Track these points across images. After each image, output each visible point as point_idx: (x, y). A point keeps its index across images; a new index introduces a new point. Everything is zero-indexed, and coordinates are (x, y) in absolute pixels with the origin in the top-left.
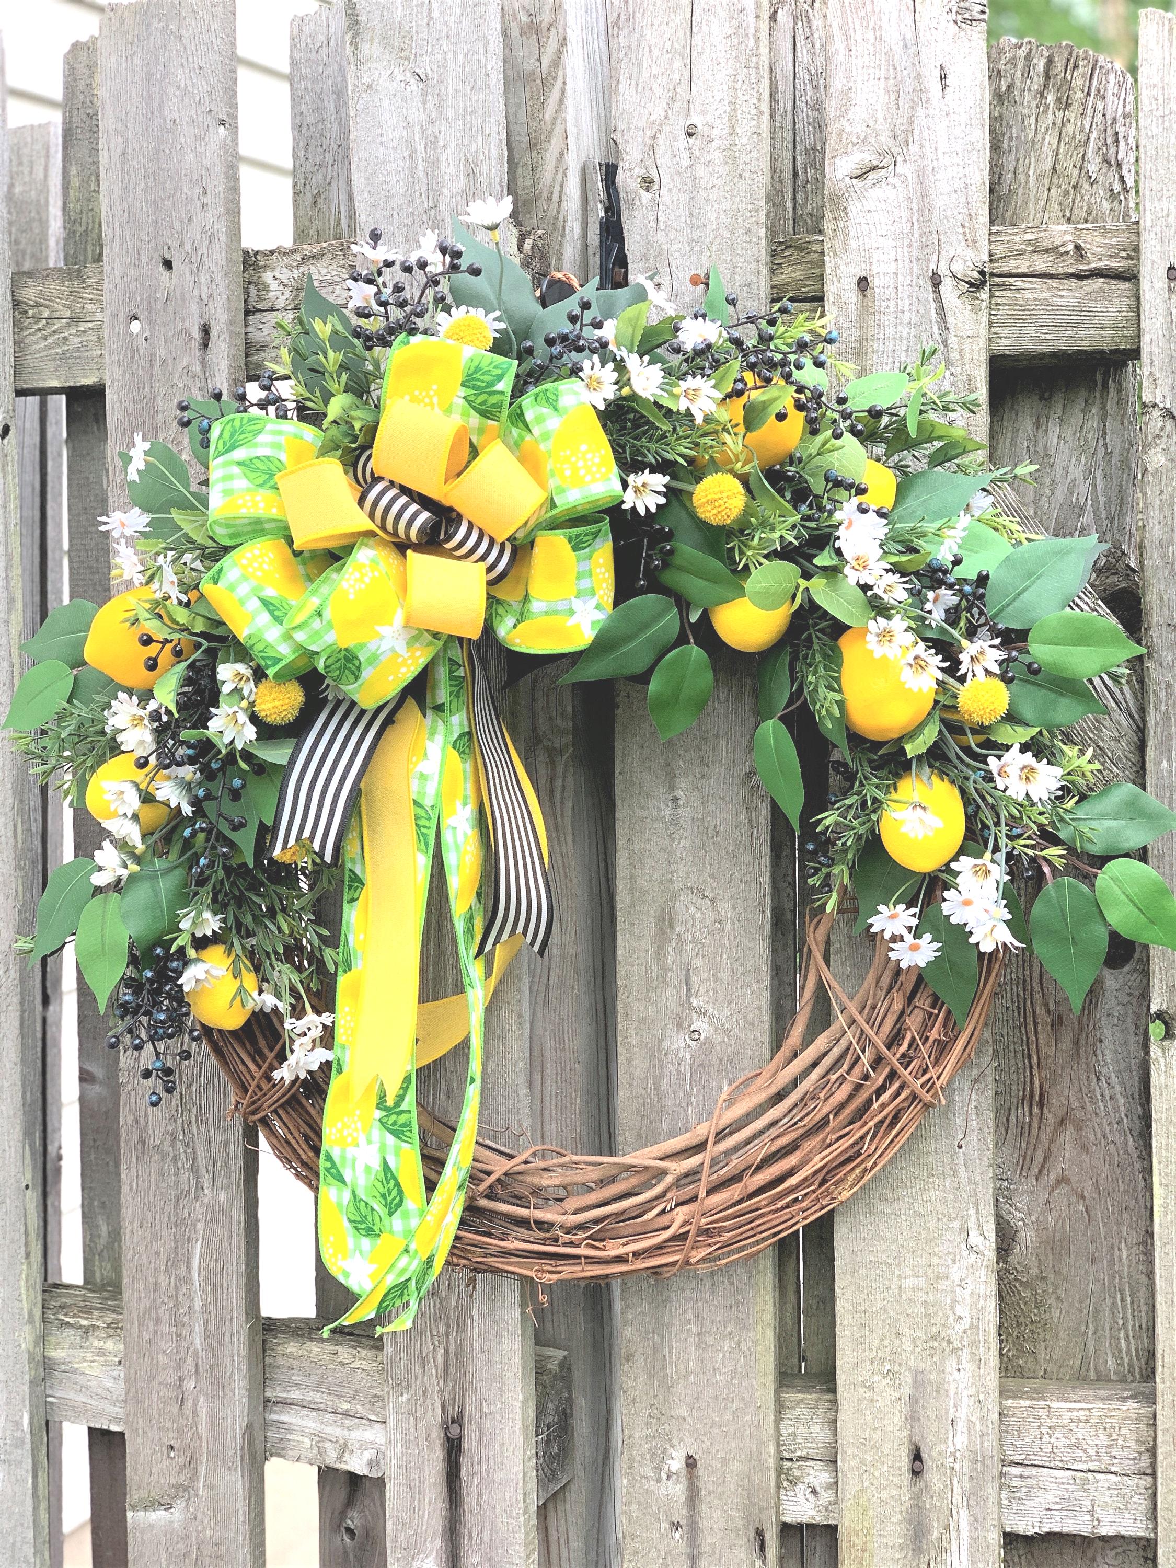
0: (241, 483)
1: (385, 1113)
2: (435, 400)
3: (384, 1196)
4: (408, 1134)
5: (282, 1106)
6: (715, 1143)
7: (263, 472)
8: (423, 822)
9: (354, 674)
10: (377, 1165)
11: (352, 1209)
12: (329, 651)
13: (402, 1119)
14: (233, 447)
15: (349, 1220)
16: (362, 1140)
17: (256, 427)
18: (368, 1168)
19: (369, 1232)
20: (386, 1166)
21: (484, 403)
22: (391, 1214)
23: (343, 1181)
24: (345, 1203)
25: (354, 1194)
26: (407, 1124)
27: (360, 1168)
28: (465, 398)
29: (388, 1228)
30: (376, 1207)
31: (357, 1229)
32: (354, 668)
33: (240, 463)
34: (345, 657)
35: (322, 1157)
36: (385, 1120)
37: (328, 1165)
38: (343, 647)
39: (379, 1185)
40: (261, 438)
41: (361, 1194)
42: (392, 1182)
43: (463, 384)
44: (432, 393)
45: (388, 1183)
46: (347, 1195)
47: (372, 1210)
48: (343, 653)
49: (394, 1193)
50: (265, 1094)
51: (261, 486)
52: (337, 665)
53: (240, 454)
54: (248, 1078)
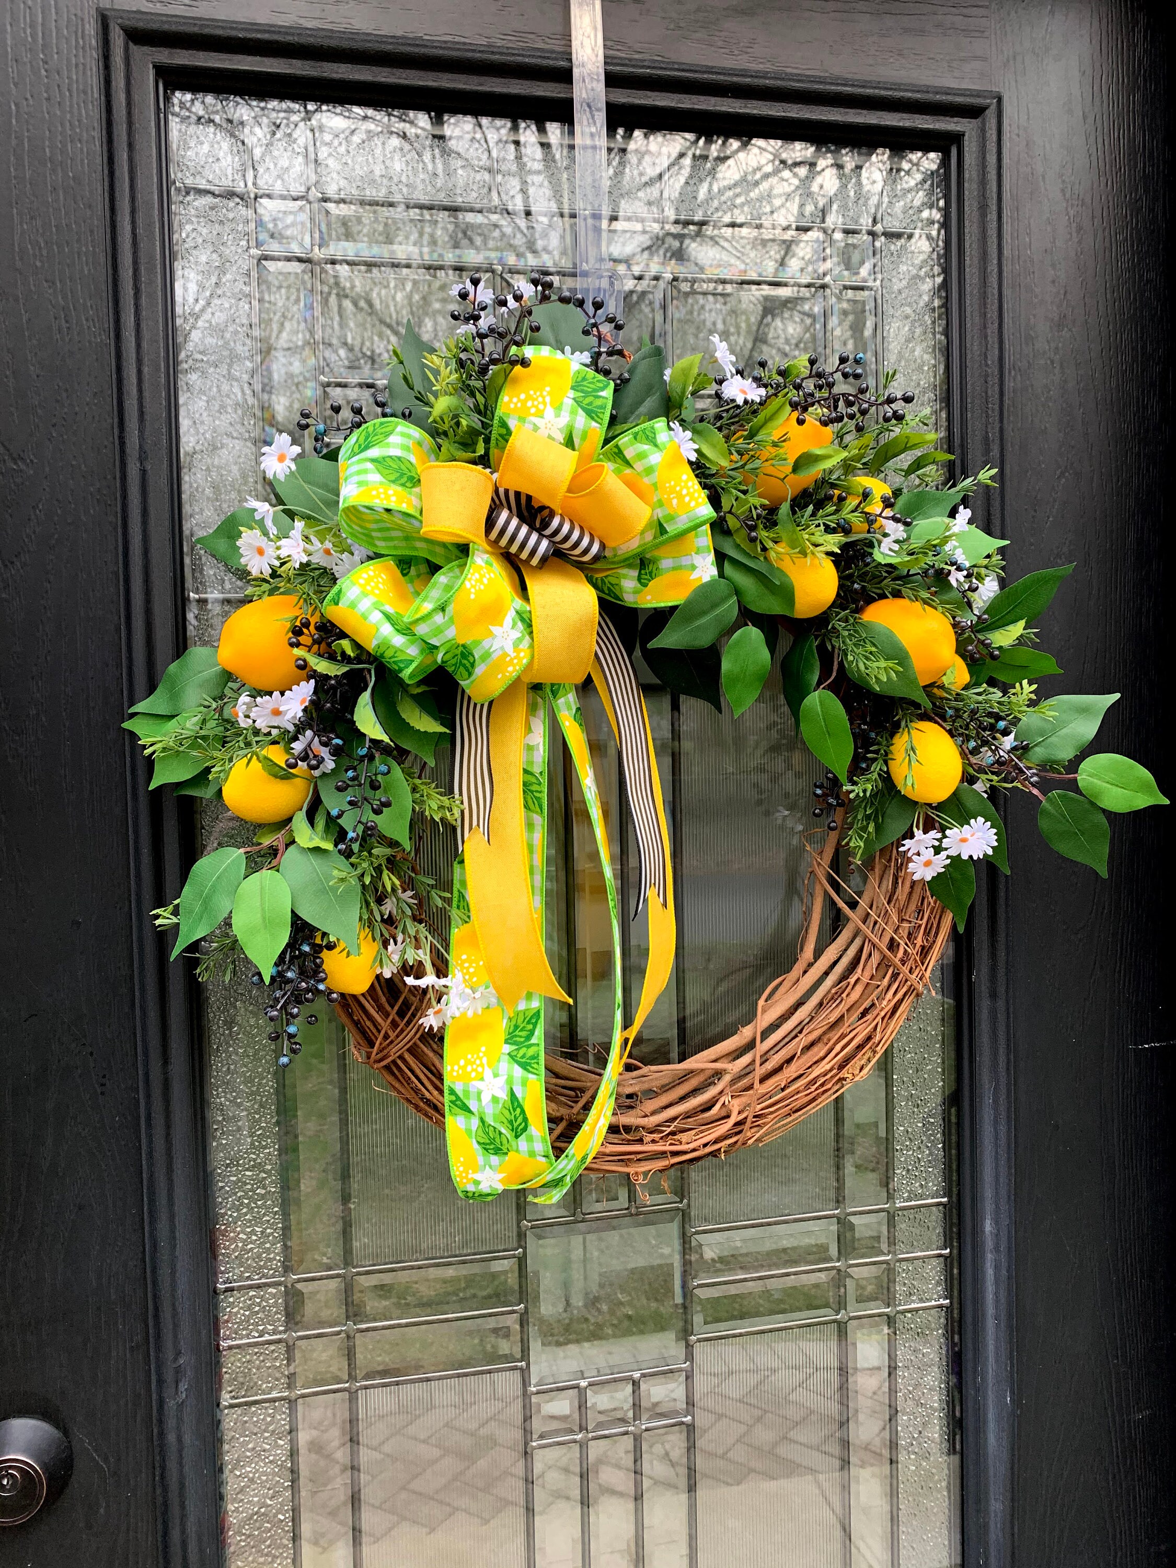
0: (375, 477)
1: (514, 1047)
2: (548, 399)
3: (511, 1122)
4: (535, 1066)
5: (408, 1050)
6: (762, 1041)
7: (394, 470)
8: (534, 788)
9: (467, 670)
10: (504, 1096)
11: (480, 1133)
12: (447, 646)
13: (531, 1052)
14: (367, 448)
15: (479, 1143)
16: (488, 1074)
17: (387, 429)
18: (495, 1099)
19: (498, 1151)
20: (512, 1094)
21: (590, 404)
22: (517, 1137)
23: (470, 1111)
24: (474, 1129)
25: (482, 1120)
26: (535, 1057)
27: (486, 1098)
28: (574, 399)
29: (515, 1148)
30: (503, 1131)
31: (486, 1150)
32: (468, 665)
33: (373, 460)
34: (462, 653)
35: (446, 1092)
36: (514, 1053)
37: (453, 1098)
38: (461, 642)
39: (506, 1113)
40: (392, 439)
41: (489, 1120)
42: (518, 1110)
43: (573, 388)
44: (545, 393)
45: (514, 1110)
46: (475, 1122)
47: (500, 1133)
48: (461, 649)
49: (520, 1120)
50: (392, 1042)
51: (393, 482)
52: (454, 661)
53: (374, 452)
54: (374, 1031)
